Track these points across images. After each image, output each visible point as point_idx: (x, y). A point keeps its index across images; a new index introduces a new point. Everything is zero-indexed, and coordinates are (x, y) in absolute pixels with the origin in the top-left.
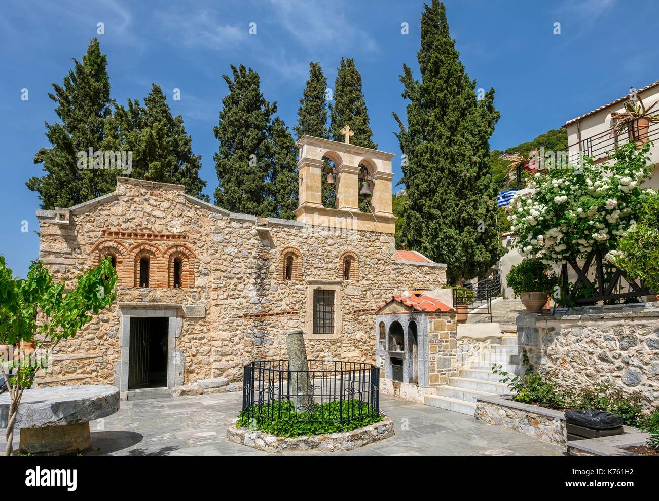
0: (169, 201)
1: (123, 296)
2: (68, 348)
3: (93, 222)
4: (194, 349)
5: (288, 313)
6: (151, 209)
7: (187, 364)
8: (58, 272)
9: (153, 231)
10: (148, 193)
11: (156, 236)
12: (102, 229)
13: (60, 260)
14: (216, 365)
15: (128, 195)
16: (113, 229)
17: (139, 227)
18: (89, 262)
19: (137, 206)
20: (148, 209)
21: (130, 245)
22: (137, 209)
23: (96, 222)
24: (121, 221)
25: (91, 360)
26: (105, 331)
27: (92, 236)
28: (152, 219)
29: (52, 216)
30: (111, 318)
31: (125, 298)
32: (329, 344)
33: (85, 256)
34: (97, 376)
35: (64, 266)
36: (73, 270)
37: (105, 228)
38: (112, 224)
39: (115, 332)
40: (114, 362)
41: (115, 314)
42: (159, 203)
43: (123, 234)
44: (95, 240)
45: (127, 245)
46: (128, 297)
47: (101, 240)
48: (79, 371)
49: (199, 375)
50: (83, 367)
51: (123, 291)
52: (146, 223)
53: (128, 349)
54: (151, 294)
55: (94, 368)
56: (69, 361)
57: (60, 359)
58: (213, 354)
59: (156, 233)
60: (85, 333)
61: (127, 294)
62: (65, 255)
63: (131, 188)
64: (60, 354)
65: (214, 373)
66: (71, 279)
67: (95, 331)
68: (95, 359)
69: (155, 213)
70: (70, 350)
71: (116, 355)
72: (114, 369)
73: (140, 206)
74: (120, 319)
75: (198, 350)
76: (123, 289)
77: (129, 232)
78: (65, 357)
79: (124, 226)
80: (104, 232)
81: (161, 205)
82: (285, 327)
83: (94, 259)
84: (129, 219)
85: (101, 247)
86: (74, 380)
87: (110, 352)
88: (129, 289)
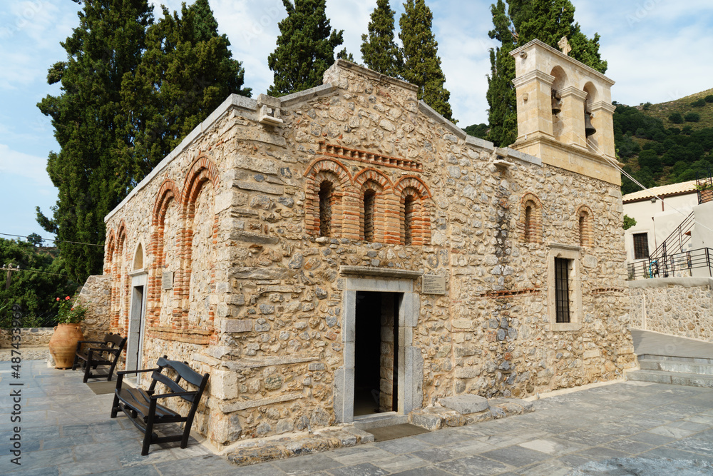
0: (398, 106)
1: (346, 255)
2: (271, 344)
3: (307, 126)
4: (433, 346)
5: (531, 291)
6: (378, 116)
7: (426, 372)
8: (259, 206)
9: (381, 151)
10: (374, 91)
11: (384, 159)
12: (318, 140)
13: (263, 186)
14: (458, 373)
15: (350, 89)
16: (333, 142)
17: (364, 143)
18: (302, 193)
19: (362, 108)
20: (376, 116)
21: (355, 170)
22: (363, 113)
23: (310, 126)
24: (342, 128)
25: (302, 367)
26: (322, 315)
27: (305, 150)
28: (380, 132)
29: (254, 109)
30: (331, 292)
31: (348, 259)
32: (572, 339)
33: (296, 183)
34: (311, 396)
35: (268, 196)
36: (279, 206)
37: (322, 139)
38: (330, 134)
39: (335, 316)
40: (333, 369)
41: (335, 285)
42: (388, 108)
43: (345, 151)
44: (310, 156)
45: (350, 170)
46: (351, 257)
47: (318, 158)
48: (286, 387)
49: (439, 389)
50: (292, 379)
51: (346, 247)
52: (373, 137)
53: (353, 346)
54: (381, 253)
55: (307, 382)
56: (272, 369)
57: (260, 365)
58: (455, 354)
59: (386, 155)
60: (294, 317)
61: (351, 252)
62: (269, 179)
63: (353, 79)
64: (260, 356)
65: (457, 385)
66: (277, 221)
67: (307, 315)
68: (309, 364)
69: (383, 123)
70: (275, 348)
71: (336, 358)
72: (334, 383)
73: (365, 110)
74: (342, 295)
75: (437, 349)
76: (346, 243)
77: (353, 148)
78: (267, 361)
79: (346, 137)
80: (321, 144)
81: (390, 112)
82: (529, 312)
83: (309, 188)
84: (353, 128)
85: (317, 170)
86: (278, 403)
87: (328, 353)
88: (353, 243)
